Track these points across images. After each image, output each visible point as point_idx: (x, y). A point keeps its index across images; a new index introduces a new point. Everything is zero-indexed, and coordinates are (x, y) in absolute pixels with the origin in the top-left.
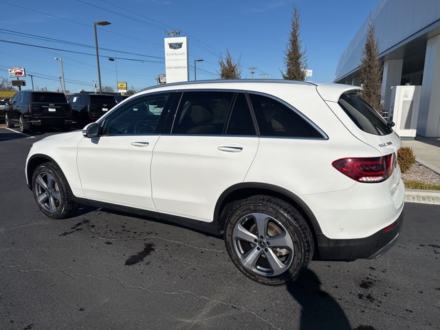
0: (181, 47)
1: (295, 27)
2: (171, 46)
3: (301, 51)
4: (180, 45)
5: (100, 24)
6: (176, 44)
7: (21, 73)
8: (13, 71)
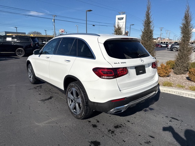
0: (123, 19)
1: (149, 9)
2: (119, 19)
3: (151, 20)
4: (122, 18)
5: (88, 11)
6: (121, 18)
7: (63, 31)
8: (61, 31)
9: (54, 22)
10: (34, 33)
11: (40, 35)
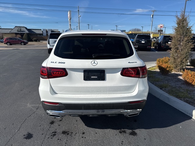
7: (162, 27)
8: (159, 26)
9: (153, 18)
10: (135, 30)
11: (140, 31)
